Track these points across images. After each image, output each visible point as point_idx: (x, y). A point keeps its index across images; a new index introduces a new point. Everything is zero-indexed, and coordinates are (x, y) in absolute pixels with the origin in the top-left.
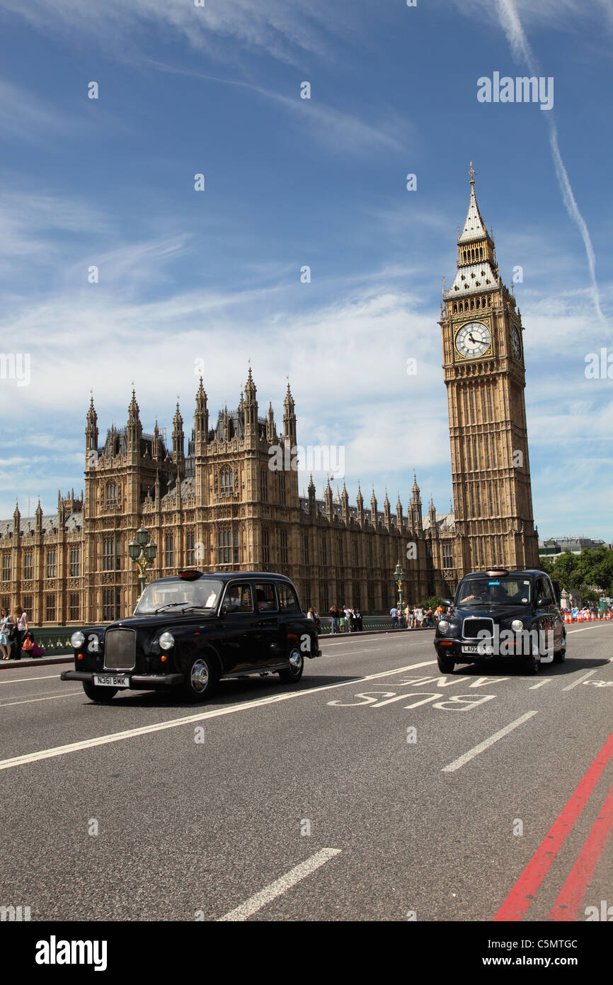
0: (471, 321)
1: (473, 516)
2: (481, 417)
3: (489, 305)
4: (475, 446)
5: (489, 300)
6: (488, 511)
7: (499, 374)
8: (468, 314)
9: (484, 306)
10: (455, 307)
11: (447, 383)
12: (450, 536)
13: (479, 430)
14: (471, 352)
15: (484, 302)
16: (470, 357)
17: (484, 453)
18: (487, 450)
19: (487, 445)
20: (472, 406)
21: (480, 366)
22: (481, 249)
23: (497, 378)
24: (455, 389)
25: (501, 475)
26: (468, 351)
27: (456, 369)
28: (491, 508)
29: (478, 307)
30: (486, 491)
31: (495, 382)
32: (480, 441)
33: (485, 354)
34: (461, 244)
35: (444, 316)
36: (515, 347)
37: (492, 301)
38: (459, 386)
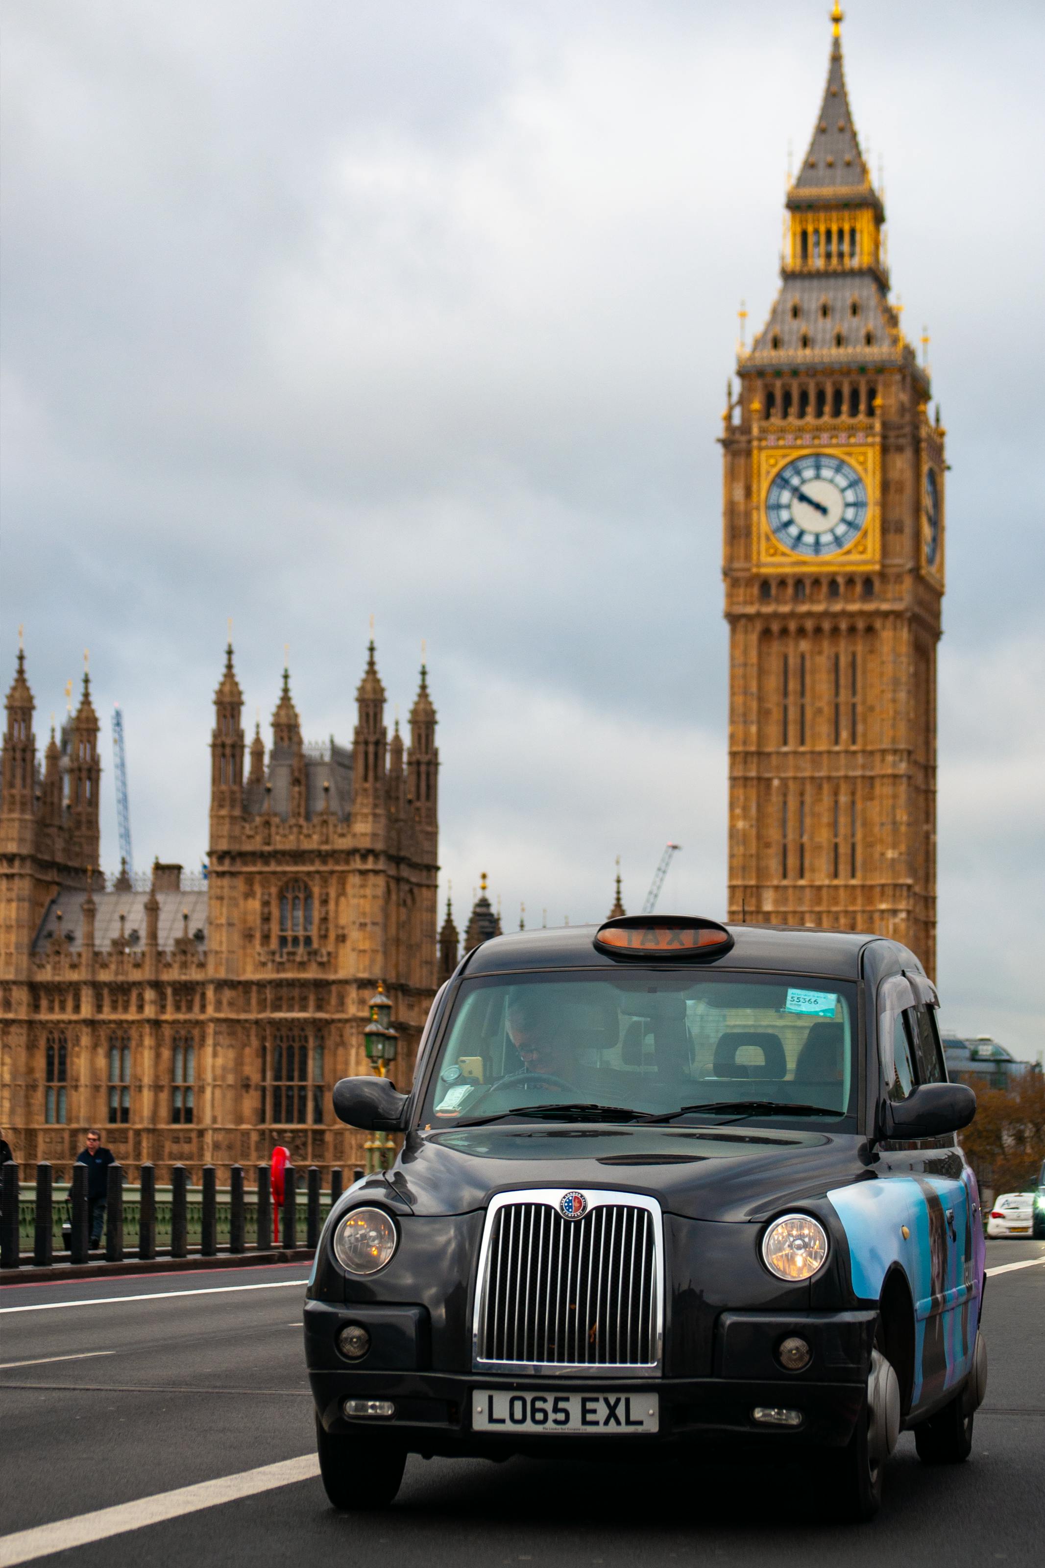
0: (817, 449)
2: (824, 729)
3: (871, 412)
5: (872, 394)
7: (886, 615)
8: (811, 428)
9: (855, 411)
10: (770, 400)
11: (733, 619)
13: (817, 767)
14: (809, 539)
15: (855, 395)
17: (824, 836)
18: (834, 825)
19: (836, 810)
20: (802, 694)
21: (834, 586)
22: (853, 232)
23: (878, 624)
24: (754, 637)
25: (869, 900)
26: (801, 534)
27: (763, 585)
29: (837, 413)
31: (870, 630)
32: (818, 800)
33: (849, 552)
34: (795, 206)
35: (737, 421)
36: (927, 531)
37: (878, 402)
38: (766, 633)
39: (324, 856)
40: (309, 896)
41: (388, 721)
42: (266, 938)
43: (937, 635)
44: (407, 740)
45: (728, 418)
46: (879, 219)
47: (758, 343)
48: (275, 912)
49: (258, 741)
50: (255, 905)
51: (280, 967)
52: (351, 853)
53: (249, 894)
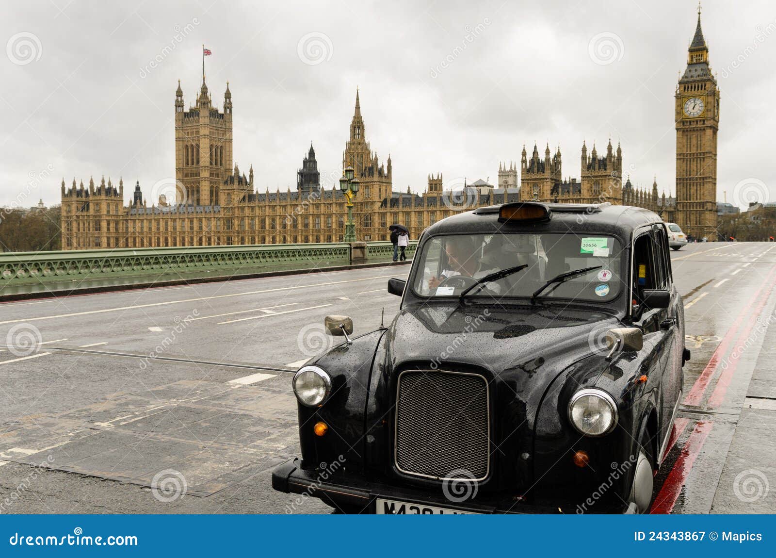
0: (694, 97)
1: (687, 200)
2: (695, 149)
3: (705, 89)
4: (690, 164)
5: (705, 86)
6: (695, 198)
7: (707, 127)
8: (693, 93)
9: (702, 89)
10: (685, 88)
11: (677, 129)
12: (673, 210)
13: (693, 156)
14: (692, 114)
15: (702, 86)
16: (691, 116)
17: (695, 168)
18: (697, 166)
19: (697, 163)
20: (690, 142)
21: (697, 122)
22: (702, 55)
23: (706, 129)
24: (681, 132)
26: (690, 113)
27: (683, 123)
28: (697, 196)
29: (698, 90)
30: (695, 187)
31: (704, 130)
32: (694, 161)
33: (700, 115)
34: (690, 51)
35: (678, 92)
36: (716, 111)
37: (707, 87)
38: (684, 131)
39: (602, 176)
40: (599, 184)
41: (613, 152)
42: (591, 191)
43: (717, 130)
44: (616, 155)
45: (676, 92)
46: (707, 52)
47: (683, 78)
48: (593, 186)
49: (589, 157)
50: (589, 185)
51: (594, 196)
52: (606, 176)
53: (588, 183)
